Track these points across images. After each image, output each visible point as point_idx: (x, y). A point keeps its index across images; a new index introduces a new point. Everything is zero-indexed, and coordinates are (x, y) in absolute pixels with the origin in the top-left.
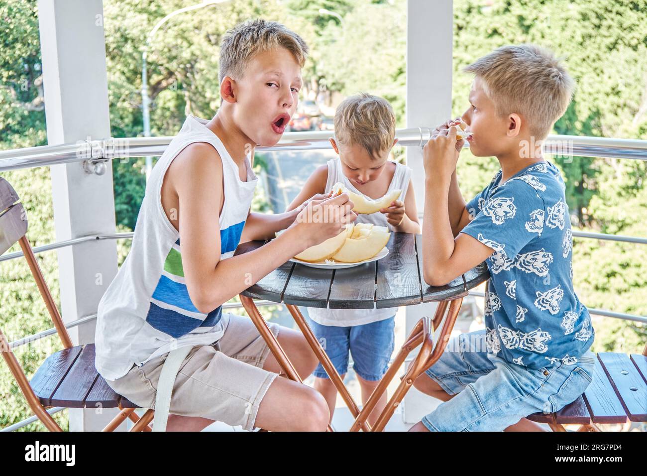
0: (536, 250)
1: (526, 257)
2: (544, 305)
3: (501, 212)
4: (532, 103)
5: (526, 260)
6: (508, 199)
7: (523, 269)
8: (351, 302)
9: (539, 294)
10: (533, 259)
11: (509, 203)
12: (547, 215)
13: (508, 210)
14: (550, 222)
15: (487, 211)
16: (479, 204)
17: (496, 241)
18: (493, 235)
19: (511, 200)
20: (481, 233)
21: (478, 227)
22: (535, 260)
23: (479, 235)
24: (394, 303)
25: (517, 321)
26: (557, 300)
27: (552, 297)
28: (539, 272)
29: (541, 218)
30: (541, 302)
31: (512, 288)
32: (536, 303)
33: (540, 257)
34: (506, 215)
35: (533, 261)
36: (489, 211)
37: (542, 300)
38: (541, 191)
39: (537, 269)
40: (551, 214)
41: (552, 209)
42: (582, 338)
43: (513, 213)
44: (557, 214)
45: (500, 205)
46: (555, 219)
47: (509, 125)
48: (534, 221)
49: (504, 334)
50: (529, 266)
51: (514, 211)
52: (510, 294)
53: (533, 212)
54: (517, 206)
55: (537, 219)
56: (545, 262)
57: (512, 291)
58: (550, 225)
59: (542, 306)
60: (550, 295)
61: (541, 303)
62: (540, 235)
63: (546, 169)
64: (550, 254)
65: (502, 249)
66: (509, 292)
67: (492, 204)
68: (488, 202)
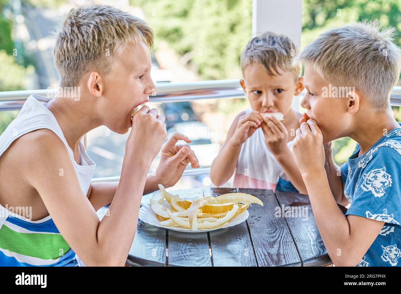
6: (380, 170)
11: (382, 173)
13: (384, 180)
18: (379, 208)
19: (383, 170)
21: (362, 205)
23: (367, 213)
34: (384, 185)
43: (389, 181)
51: (390, 179)
65: (392, 219)
67: (367, 179)
68: (363, 178)
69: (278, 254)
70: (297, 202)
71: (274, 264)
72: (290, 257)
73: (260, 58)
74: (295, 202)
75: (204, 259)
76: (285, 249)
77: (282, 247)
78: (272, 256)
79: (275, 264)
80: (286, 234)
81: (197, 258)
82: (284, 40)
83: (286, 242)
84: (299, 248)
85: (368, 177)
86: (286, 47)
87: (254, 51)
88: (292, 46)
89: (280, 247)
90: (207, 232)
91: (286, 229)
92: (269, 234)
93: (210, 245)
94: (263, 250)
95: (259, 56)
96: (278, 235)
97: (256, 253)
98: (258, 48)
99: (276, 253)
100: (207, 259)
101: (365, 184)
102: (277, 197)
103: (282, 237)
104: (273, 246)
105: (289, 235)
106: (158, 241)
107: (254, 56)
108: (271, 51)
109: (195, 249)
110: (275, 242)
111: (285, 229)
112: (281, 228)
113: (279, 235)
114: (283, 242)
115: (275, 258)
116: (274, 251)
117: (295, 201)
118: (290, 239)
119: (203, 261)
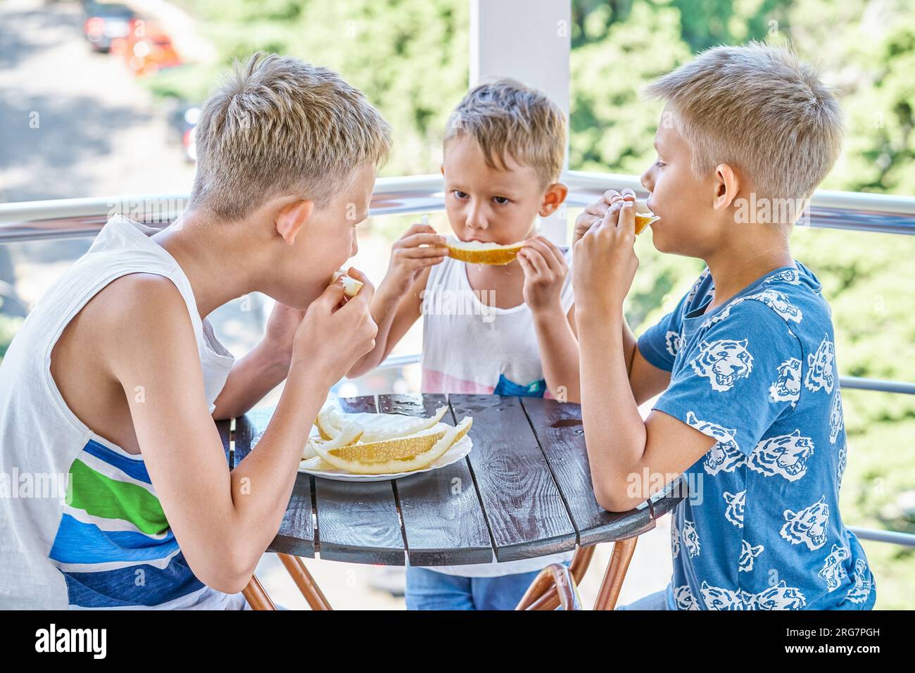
0: (785, 434)
1: (766, 447)
2: (797, 534)
3: (724, 367)
4: (757, 145)
5: (765, 452)
6: (737, 342)
7: (760, 470)
8: (450, 552)
9: (789, 515)
10: (779, 450)
11: (740, 349)
12: (805, 367)
13: (739, 363)
14: (811, 381)
15: (701, 368)
16: (669, 343)
17: (720, 423)
18: (713, 412)
19: (743, 344)
20: (692, 410)
21: (684, 399)
22: (783, 451)
23: (688, 415)
24: (528, 552)
25: (741, 569)
26: (822, 525)
27: (813, 519)
28: (789, 473)
29: (796, 374)
30: (792, 529)
31: (737, 505)
32: (783, 533)
33: (791, 447)
34: (736, 372)
35: (778, 454)
36: (705, 367)
37: (793, 524)
38: (794, 324)
39: (786, 468)
40: (813, 365)
41: (816, 357)
42: (856, 598)
43: (747, 367)
44: (822, 365)
45: (724, 355)
46: (819, 375)
47: (717, 188)
48: (785, 379)
49: (715, 598)
50: (772, 462)
51: (750, 364)
52: (733, 517)
53: (783, 364)
54: (753, 355)
55: (790, 376)
56: (800, 455)
57: (737, 511)
58: (811, 386)
59: (794, 536)
60: (809, 515)
61: (793, 531)
62: (793, 405)
63: (797, 278)
64: (809, 439)
65: (732, 438)
66: (731, 513)
67: (707, 353)
68: (699, 348)
69: (532, 520)
70: (566, 419)
71: (523, 538)
72: (555, 525)
73: (476, 130)
74: (562, 419)
75: (387, 531)
76: (545, 510)
77: (539, 505)
78: (518, 523)
79: (527, 538)
80: (546, 481)
81: (375, 530)
82: (536, 101)
83: (547, 496)
84: (571, 506)
85: (711, 349)
86: (536, 116)
87: (470, 112)
88: (547, 117)
89: (534, 506)
90: (391, 480)
91: (546, 472)
92: (513, 482)
93: (398, 505)
94: (503, 513)
95: (475, 125)
96: (530, 482)
97: (488, 518)
98: (479, 109)
99: (527, 516)
100: (395, 531)
101: (701, 361)
102: (526, 410)
103: (537, 487)
104: (521, 504)
105: (551, 483)
106: (297, 498)
107: (468, 122)
108: (501, 120)
109: (369, 513)
110: (523, 497)
111: (543, 472)
112: (535, 471)
113: (533, 483)
114: (540, 496)
115: (526, 526)
116: (522, 513)
117: (560, 417)
118: (554, 490)
119: (386, 535)
